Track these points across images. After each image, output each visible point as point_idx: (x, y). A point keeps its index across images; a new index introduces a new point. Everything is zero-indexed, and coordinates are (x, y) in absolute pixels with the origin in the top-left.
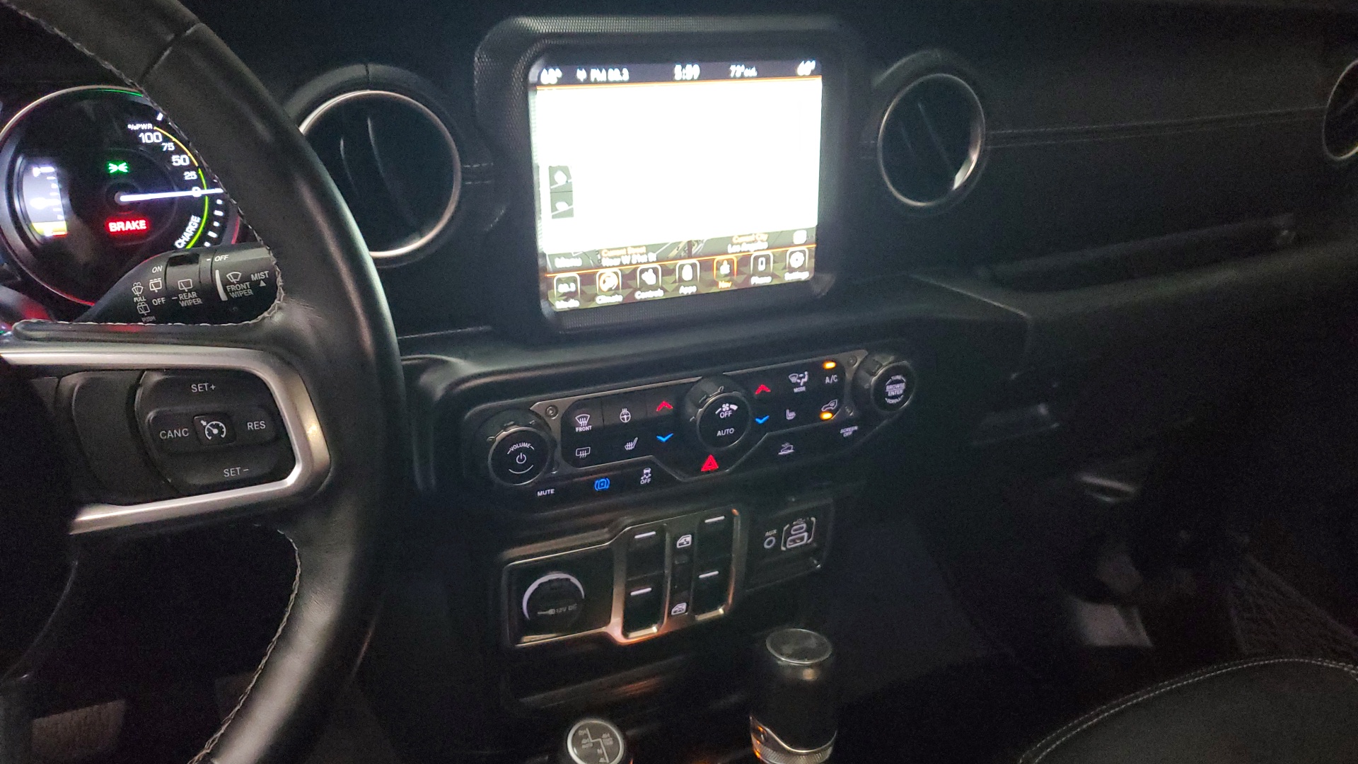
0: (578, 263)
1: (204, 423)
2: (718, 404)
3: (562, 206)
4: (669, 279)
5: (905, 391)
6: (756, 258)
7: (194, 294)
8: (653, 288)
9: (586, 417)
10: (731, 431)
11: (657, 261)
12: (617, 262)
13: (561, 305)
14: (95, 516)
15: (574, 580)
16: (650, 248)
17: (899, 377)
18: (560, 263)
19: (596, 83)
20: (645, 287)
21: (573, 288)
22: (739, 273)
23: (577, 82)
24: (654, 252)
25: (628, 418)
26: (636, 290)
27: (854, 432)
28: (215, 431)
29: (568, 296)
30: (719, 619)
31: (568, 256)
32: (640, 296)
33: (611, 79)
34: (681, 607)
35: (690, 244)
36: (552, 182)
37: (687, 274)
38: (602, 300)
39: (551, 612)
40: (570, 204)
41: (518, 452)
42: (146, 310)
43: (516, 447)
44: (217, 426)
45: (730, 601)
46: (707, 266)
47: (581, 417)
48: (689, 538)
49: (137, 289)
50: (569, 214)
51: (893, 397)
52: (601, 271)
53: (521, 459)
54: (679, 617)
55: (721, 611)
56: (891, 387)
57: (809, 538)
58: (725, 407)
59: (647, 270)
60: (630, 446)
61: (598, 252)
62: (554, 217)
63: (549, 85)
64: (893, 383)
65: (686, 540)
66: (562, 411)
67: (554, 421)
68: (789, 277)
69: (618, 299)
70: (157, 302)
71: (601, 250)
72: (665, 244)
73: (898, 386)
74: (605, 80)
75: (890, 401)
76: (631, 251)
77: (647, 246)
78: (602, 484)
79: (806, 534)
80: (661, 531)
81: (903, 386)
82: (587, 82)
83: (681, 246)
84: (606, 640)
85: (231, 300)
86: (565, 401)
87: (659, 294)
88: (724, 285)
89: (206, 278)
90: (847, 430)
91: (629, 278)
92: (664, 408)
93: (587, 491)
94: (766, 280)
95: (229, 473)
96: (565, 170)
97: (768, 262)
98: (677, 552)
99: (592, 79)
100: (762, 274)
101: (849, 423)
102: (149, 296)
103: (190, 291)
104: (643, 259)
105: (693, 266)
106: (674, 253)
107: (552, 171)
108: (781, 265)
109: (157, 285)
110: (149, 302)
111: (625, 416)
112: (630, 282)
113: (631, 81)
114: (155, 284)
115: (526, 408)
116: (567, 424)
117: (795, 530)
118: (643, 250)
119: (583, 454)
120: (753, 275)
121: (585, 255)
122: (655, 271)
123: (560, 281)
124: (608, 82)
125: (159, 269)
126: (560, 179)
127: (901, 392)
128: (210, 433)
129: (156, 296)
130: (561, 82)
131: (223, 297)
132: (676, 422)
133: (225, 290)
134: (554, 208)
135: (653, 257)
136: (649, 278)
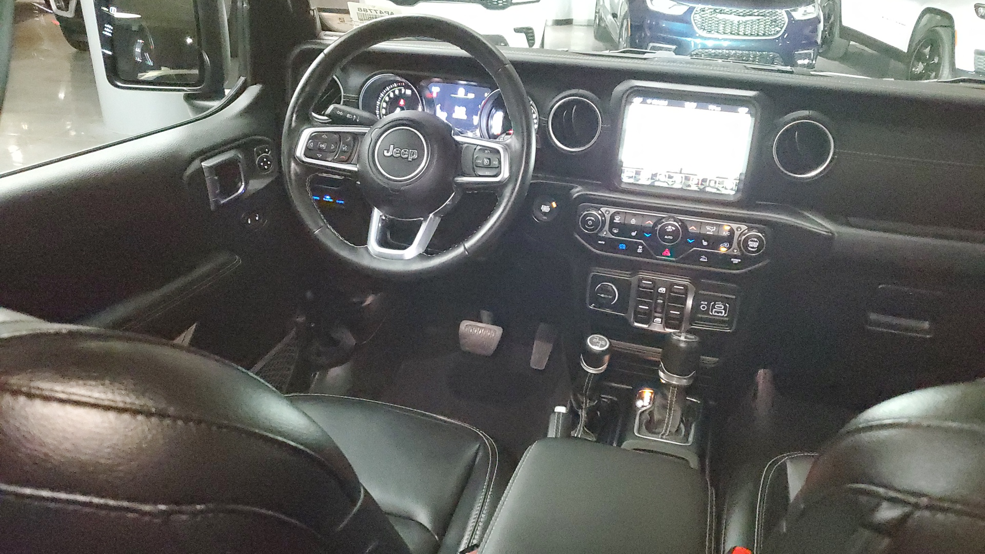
0: (636, 166)
2: (667, 225)
4: (671, 180)
5: (758, 246)
6: (710, 181)
8: (663, 182)
9: (619, 218)
10: (671, 238)
11: (667, 172)
12: (651, 169)
15: (615, 289)
16: (665, 167)
17: (756, 239)
19: (655, 104)
20: (660, 181)
21: (631, 175)
22: (702, 184)
23: (647, 103)
26: (656, 181)
27: (739, 262)
29: (629, 178)
31: (631, 163)
32: (657, 184)
34: (658, 320)
35: (681, 169)
37: (679, 180)
38: (642, 182)
39: (602, 295)
41: (590, 220)
43: (589, 218)
46: (687, 179)
47: (617, 217)
48: (664, 289)
51: (751, 247)
52: (643, 171)
53: (590, 223)
54: (659, 325)
56: (751, 242)
57: (725, 313)
58: (670, 227)
59: (662, 174)
60: (634, 234)
61: (643, 165)
63: (636, 103)
64: (752, 241)
65: (662, 290)
66: (611, 213)
67: (608, 217)
68: (724, 191)
69: (649, 183)
73: (755, 243)
75: (749, 249)
79: (724, 311)
81: (757, 244)
82: (651, 104)
83: (677, 168)
86: (613, 210)
87: (665, 185)
88: (694, 188)
90: (735, 260)
91: (654, 176)
92: (650, 223)
94: (714, 191)
97: (715, 183)
100: (712, 187)
101: (736, 257)
104: (661, 170)
106: (674, 170)
108: (722, 186)
111: (633, 221)
112: (654, 178)
113: (668, 105)
115: (599, 208)
116: (612, 218)
117: (717, 307)
119: (615, 231)
120: (708, 187)
121: (638, 164)
122: (665, 176)
123: (627, 171)
127: (756, 246)
130: (641, 102)
132: (653, 230)
135: (665, 170)
136: (662, 178)
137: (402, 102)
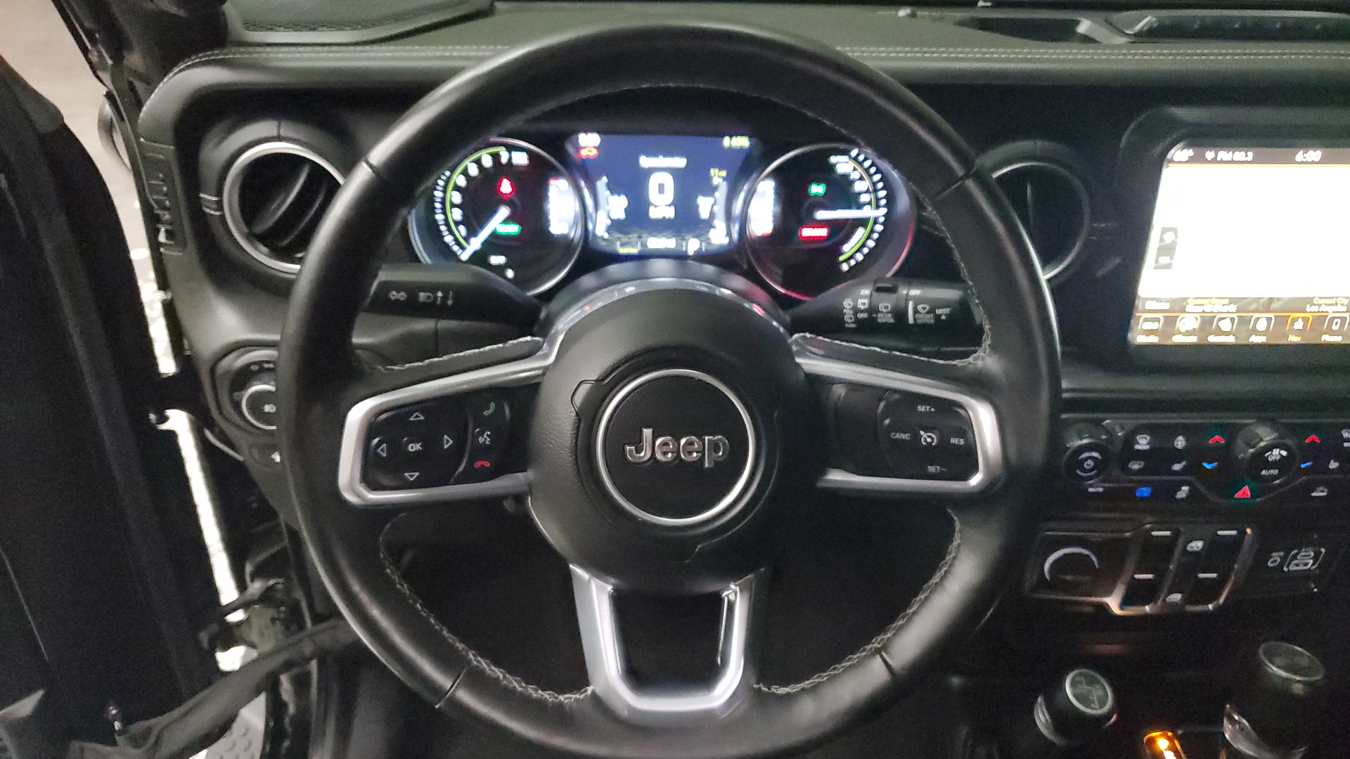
0: (1166, 306)
1: (922, 433)
2: (1270, 448)
3: (1164, 260)
4: (1244, 328)
6: (1332, 319)
7: (890, 315)
8: (1227, 334)
9: (1146, 438)
10: (1275, 472)
11: (1237, 312)
12: (1200, 309)
13: (1141, 339)
14: (837, 477)
15: (1094, 558)
16: (1233, 301)
18: (1150, 305)
19: (1222, 162)
20: (1220, 332)
21: (1155, 326)
22: (1312, 329)
23: (1206, 161)
24: (1235, 304)
25: (1181, 445)
28: (929, 440)
29: (1150, 332)
30: (1208, 613)
31: (1158, 300)
32: (1213, 339)
33: (1235, 159)
34: (1176, 597)
35: (1271, 300)
36: (1162, 240)
37: (1262, 326)
38: (1177, 339)
39: (1069, 578)
40: (1171, 258)
41: (1087, 459)
42: (851, 318)
43: (1086, 455)
44: (930, 437)
45: (1221, 600)
46: (1282, 321)
47: (1142, 438)
48: (1200, 544)
49: (847, 303)
50: (1168, 266)
52: (1182, 315)
53: (1089, 464)
54: (1173, 605)
55: (1210, 606)
57: (1313, 565)
58: (1276, 451)
59: (1224, 318)
60: (1177, 467)
61: (1185, 299)
62: (1155, 268)
63: (1180, 162)
65: (1197, 545)
66: (1126, 430)
67: (1120, 437)
69: (1193, 339)
70: (861, 316)
71: (1188, 298)
72: (1247, 298)
74: (1230, 160)
76: (1214, 301)
77: (1230, 299)
78: (1144, 491)
79: (1311, 561)
80: (1177, 534)
82: (1214, 161)
83: (1262, 301)
84: (1104, 608)
85: (916, 325)
86: (1131, 421)
87: (1230, 340)
88: (1294, 339)
89: (902, 304)
91: (1208, 323)
92: (1218, 440)
93: (1129, 494)
94: (1337, 339)
95: (931, 469)
96: (1174, 230)
97: (1343, 323)
98: (1185, 552)
99: (1219, 159)
100: (1334, 334)
102: (856, 310)
103: (888, 312)
104: (1225, 309)
105: (1269, 319)
106: (1253, 307)
107: (1164, 230)
109: (864, 304)
110: (855, 314)
111: (1180, 442)
112: (1207, 327)
113: (1253, 162)
114: (863, 303)
115: (1098, 423)
116: (1130, 440)
117: (1302, 556)
118: (1226, 301)
119: (1136, 467)
120: (1325, 333)
121: (1172, 301)
122: (1232, 320)
123: (1146, 320)
124: (1233, 162)
125: (866, 292)
126: (1169, 238)
128: (925, 440)
129: (862, 311)
130: (1191, 160)
131: (911, 320)
132: (1225, 455)
133: (914, 315)
134: (1157, 261)
135: (1233, 308)
136: (1226, 325)
137: (506, 187)
